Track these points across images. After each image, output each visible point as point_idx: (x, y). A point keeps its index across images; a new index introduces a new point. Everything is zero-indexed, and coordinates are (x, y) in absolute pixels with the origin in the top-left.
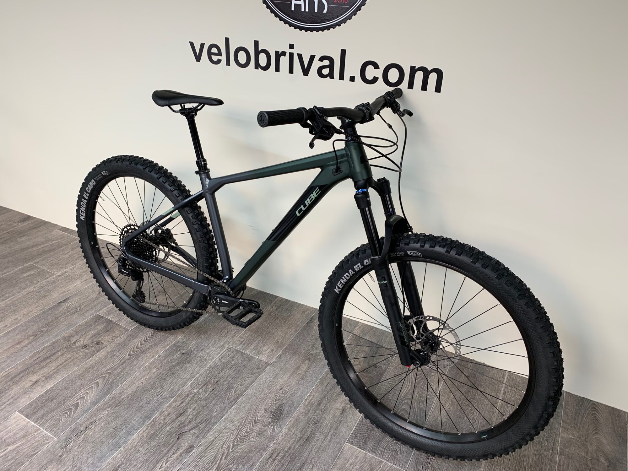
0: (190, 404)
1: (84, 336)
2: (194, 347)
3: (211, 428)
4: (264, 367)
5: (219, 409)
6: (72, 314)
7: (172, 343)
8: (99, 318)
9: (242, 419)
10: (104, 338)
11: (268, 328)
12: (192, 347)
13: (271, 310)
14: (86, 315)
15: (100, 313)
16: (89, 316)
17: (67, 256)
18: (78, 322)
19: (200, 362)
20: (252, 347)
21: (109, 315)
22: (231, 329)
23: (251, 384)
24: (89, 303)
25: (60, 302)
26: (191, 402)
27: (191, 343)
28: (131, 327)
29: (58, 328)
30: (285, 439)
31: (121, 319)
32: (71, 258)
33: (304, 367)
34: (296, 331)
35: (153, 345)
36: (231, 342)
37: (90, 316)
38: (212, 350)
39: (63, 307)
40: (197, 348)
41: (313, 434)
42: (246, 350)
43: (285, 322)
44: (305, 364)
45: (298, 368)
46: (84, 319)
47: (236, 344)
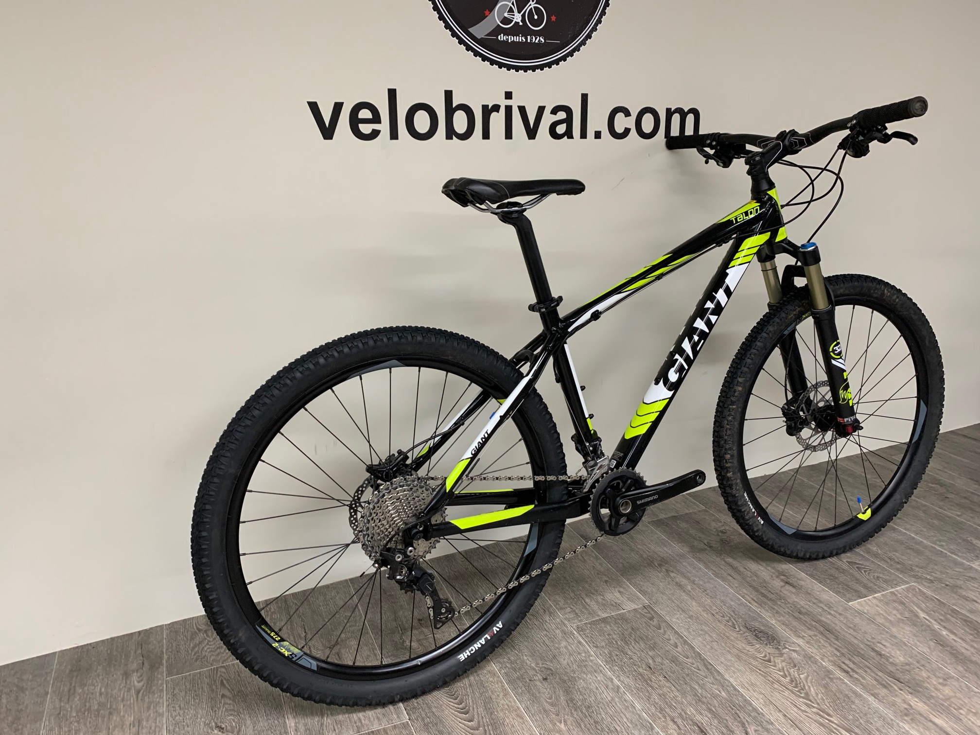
0: (683, 714)
2: (540, 662)
3: (755, 710)
4: (652, 613)
5: (716, 687)
9: (752, 670)
11: (565, 578)
12: (537, 664)
19: (584, 669)
20: (595, 607)
23: (682, 637)
26: (679, 711)
27: (523, 661)
30: (816, 647)
31: (359, 724)
35: (485, 706)
36: (562, 621)
38: (566, 647)
40: (542, 658)
41: (819, 622)
42: (598, 616)
44: (675, 577)
45: (679, 585)
47: (573, 619)
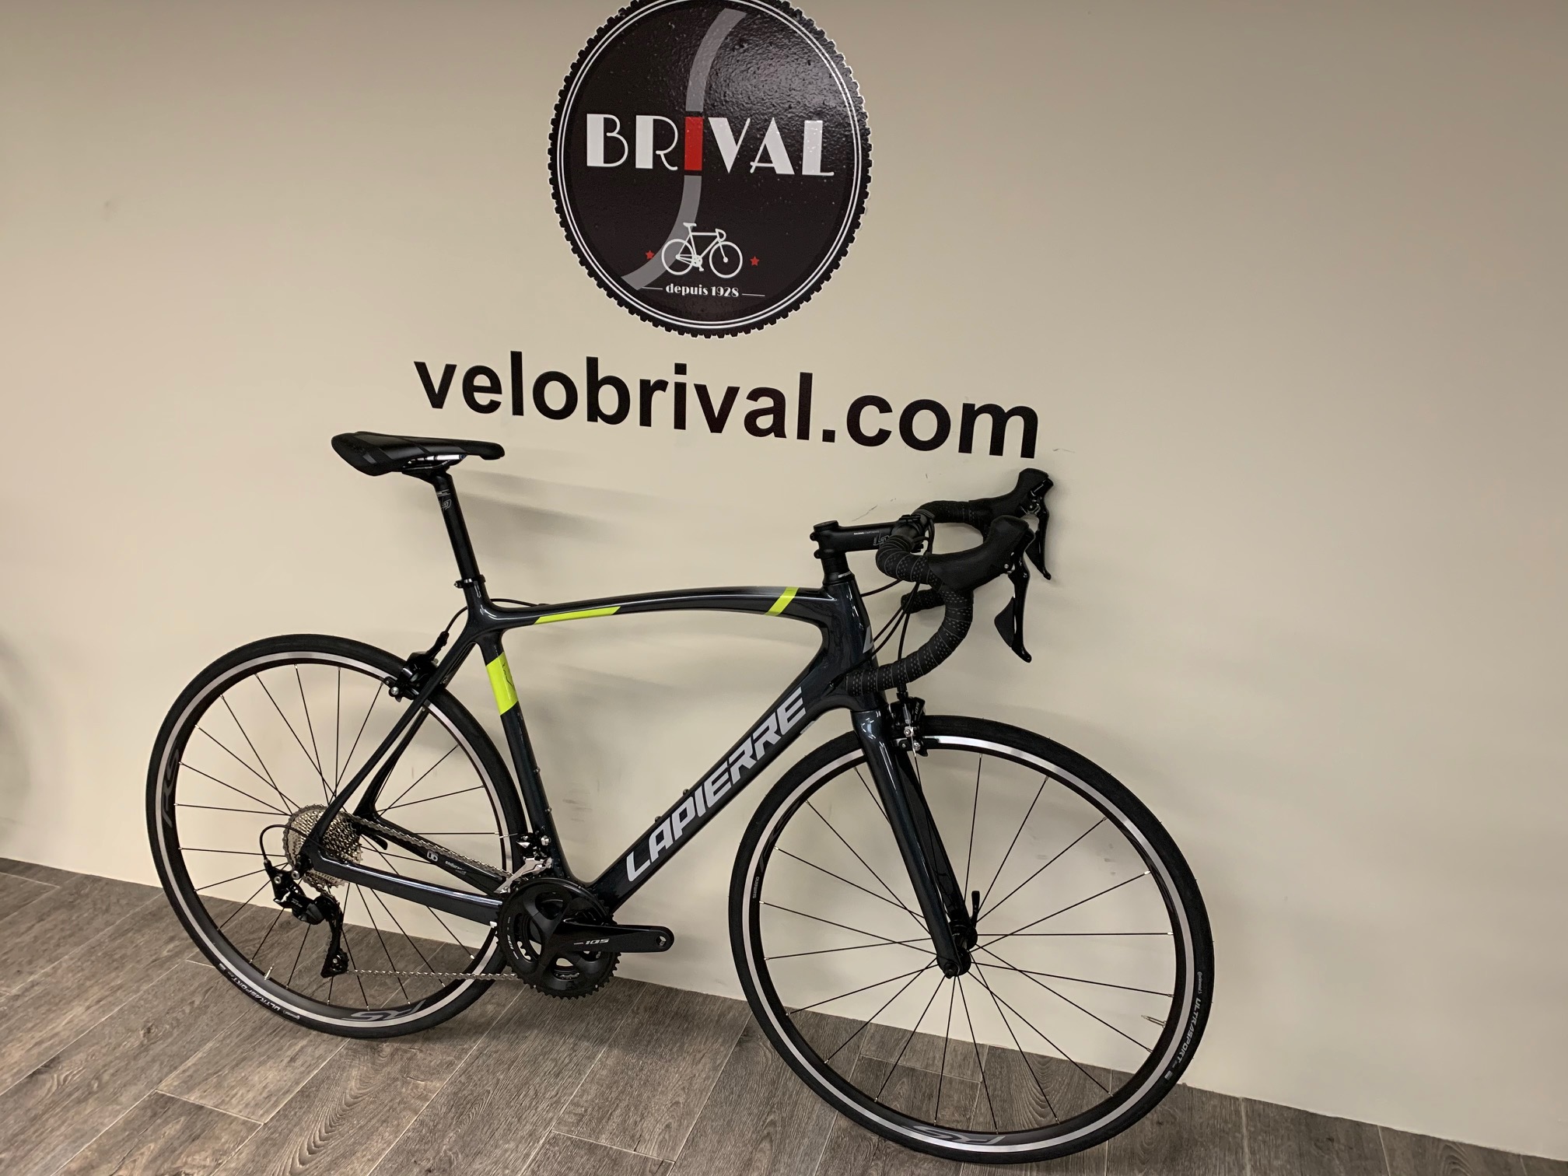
1: (127, 1162)
2: (455, 1149)
6: (79, 1101)
7: (389, 1146)
8: (161, 1106)
10: (190, 1159)
11: (641, 1070)
12: (450, 1150)
13: (636, 1020)
14: (123, 1099)
15: (163, 1088)
16: (130, 1102)
17: (27, 938)
18: (102, 1124)
20: (612, 1125)
21: (190, 1090)
22: (543, 1086)
24: (123, 1064)
25: (34, 1073)
27: (444, 1137)
28: (262, 1115)
29: (45, 1148)
31: (228, 1099)
32: (43, 943)
33: (763, 1161)
34: (715, 1069)
35: (337, 1158)
36: (552, 1119)
37: (136, 1100)
38: (506, 1151)
39: (48, 1085)
40: (463, 1149)
42: (597, 1138)
43: (681, 1047)
44: (762, 1150)
45: (748, 1164)
46: (119, 1112)
47: (566, 1124)
